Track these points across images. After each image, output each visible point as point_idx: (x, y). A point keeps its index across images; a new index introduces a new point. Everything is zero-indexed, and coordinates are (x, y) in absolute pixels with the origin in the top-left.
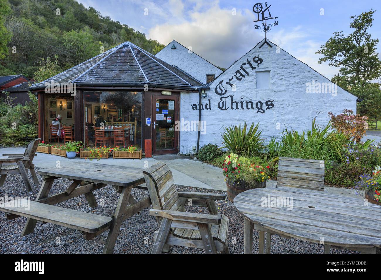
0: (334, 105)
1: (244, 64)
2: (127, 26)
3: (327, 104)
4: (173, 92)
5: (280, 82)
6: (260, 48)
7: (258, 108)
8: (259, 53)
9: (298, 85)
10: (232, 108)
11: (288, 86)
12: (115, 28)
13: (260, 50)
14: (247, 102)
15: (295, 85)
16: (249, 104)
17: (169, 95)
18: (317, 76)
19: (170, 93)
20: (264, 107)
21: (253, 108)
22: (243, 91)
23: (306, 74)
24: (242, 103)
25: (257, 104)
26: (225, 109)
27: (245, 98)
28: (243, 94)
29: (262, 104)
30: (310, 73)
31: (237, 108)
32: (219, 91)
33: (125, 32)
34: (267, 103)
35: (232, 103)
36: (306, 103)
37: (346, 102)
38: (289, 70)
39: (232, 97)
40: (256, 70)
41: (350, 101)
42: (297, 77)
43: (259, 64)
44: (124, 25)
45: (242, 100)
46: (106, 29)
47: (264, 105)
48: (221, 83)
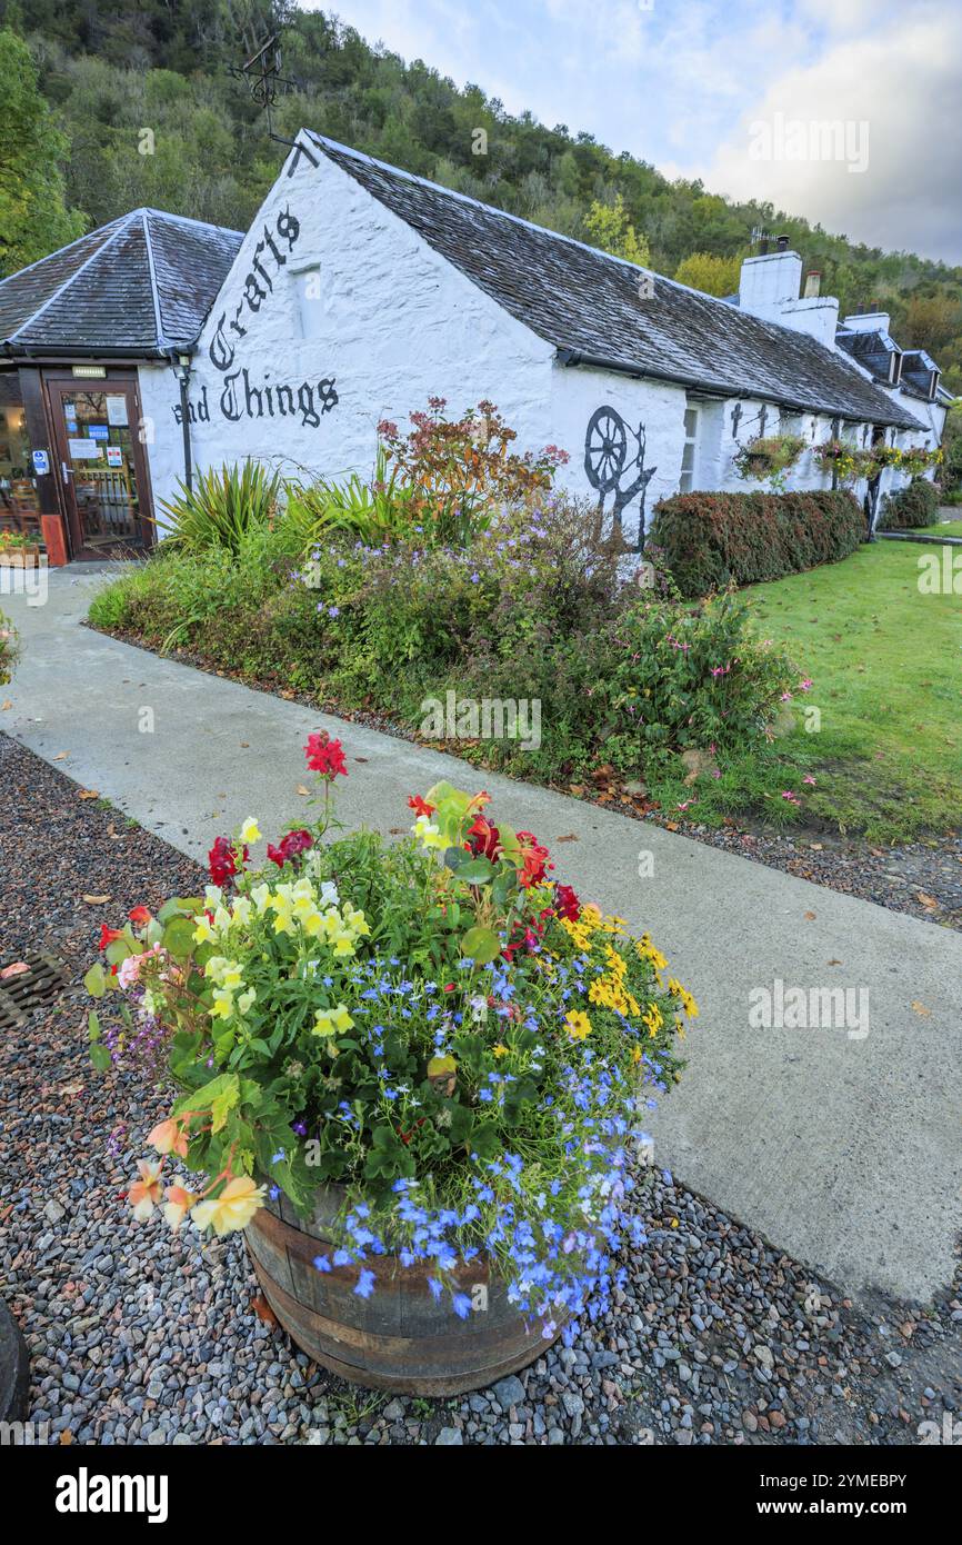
0: (486, 385)
1: (260, 248)
2: (592, 138)
3: (469, 383)
4: (108, 368)
5: (346, 306)
6: (290, 174)
7: (303, 408)
8: (290, 199)
9: (393, 313)
10: (250, 414)
11: (365, 318)
12: (544, 152)
13: (292, 183)
14: (279, 390)
15: (381, 313)
16: (285, 394)
17: (101, 379)
18: (437, 269)
19: (100, 373)
20: (318, 405)
21: (292, 410)
22: (266, 351)
23: (408, 263)
24: (268, 391)
25: (300, 392)
26: (237, 418)
27: (272, 374)
28: (269, 361)
29: (310, 394)
30: (417, 259)
31: (261, 414)
32: (219, 356)
33: (574, 164)
34: (320, 387)
35: (248, 395)
36: (414, 383)
37: (523, 369)
38: (363, 255)
39: (246, 372)
40: (289, 266)
41: (531, 362)
42: (385, 281)
43: (292, 240)
44: (581, 136)
45: (269, 383)
46: (513, 162)
47: (316, 395)
48: (221, 323)
